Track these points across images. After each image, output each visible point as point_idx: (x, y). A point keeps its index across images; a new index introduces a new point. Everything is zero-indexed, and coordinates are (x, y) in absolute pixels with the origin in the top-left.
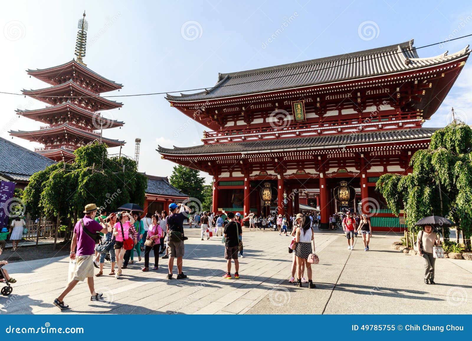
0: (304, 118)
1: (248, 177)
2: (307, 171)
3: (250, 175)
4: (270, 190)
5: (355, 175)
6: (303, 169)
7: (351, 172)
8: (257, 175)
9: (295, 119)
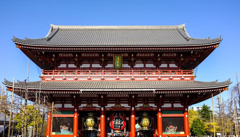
0: (121, 67)
1: (78, 108)
2: (122, 105)
3: (79, 107)
4: (93, 118)
5: (154, 109)
6: (119, 103)
7: (151, 107)
8: (84, 107)
9: (114, 67)
